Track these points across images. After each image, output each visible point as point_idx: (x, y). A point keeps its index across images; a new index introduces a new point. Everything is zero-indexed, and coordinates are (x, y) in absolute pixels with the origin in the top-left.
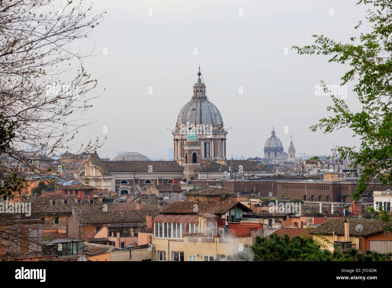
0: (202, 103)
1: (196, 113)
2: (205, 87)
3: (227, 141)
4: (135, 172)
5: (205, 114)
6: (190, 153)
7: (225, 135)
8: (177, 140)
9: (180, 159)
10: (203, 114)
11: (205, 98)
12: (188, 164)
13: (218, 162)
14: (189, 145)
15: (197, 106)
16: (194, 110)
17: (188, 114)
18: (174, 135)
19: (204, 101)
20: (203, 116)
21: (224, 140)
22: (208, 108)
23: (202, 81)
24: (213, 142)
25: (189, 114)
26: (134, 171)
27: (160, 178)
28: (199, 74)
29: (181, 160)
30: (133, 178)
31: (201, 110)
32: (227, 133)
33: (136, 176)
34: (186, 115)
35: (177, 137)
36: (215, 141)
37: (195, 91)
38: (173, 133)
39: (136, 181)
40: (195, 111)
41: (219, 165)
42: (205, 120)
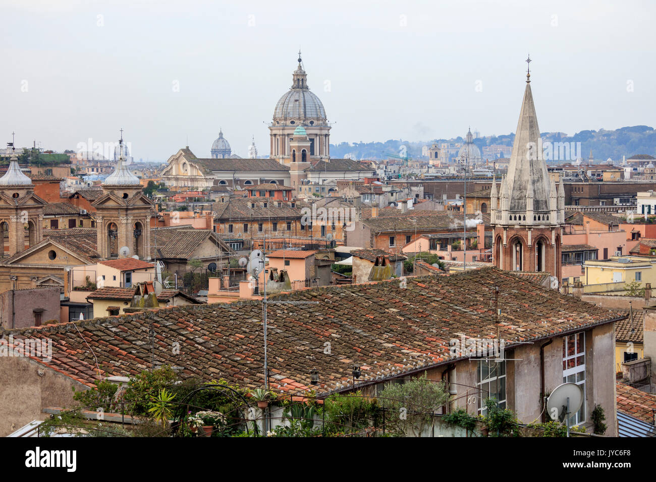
0: (305, 93)
1: (299, 104)
2: (307, 75)
3: (330, 136)
4: (235, 171)
5: (309, 105)
6: (299, 150)
7: (329, 130)
8: (275, 135)
9: (281, 156)
10: (307, 106)
11: (307, 88)
12: (296, 163)
13: (323, 160)
14: (298, 141)
15: (299, 96)
16: (296, 101)
17: (289, 105)
18: (271, 130)
19: (306, 91)
20: (307, 108)
21: (327, 135)
22: (311, 99)
23: (302, 68)
24: (318, 137)
25: (291, 105)
26: (233, 169)
27: (262, 178)
28: (300, 60)
29: (283, 158)
30: (232, 178)
31: (304, 102)
32: (330, 128)
33: (236, 175)
34: (287, 107)
35: (274, 132)
36: (320, 137)
37: (295, 79)
38: (270, 128)
39: (236, 181)
40: (297, 103)
41: (324, 162)
42: (310, 113)
